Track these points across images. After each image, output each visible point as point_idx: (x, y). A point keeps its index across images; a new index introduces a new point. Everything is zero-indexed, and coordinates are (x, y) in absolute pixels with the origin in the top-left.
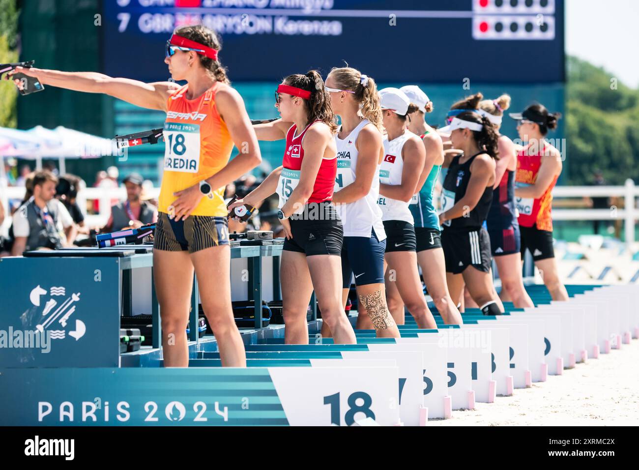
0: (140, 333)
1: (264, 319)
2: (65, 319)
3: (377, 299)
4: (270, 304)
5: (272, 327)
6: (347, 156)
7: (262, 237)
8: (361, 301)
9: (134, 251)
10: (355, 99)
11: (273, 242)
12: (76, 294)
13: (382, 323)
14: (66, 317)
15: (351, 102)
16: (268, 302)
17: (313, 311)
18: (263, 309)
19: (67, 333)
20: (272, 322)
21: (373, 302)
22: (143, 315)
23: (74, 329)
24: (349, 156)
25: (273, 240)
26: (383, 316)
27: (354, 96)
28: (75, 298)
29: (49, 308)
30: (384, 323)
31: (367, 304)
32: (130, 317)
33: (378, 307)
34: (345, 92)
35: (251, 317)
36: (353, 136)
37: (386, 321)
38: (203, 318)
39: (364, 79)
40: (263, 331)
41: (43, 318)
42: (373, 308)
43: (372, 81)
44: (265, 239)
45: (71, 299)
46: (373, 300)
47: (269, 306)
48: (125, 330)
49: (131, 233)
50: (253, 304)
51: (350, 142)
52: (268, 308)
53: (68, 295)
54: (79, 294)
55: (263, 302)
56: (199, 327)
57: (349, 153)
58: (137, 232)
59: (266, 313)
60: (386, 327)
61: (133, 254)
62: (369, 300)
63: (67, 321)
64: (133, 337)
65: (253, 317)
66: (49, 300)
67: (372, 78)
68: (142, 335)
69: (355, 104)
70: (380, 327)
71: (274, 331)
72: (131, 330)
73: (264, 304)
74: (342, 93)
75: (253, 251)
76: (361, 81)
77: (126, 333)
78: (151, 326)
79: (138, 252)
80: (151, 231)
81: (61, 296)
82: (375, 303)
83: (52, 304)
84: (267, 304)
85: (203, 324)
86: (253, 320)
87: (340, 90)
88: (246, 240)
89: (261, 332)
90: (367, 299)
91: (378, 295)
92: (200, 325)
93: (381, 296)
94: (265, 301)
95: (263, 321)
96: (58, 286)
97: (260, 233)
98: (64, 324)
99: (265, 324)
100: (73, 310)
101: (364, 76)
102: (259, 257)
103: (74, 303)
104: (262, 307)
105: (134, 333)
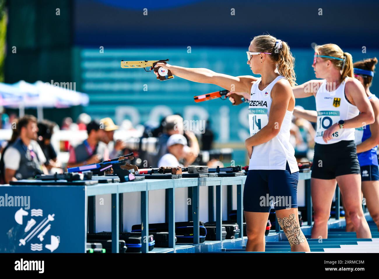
0: (101, 246)
1: (201, 237)
2: (42, 235)
3: (291, 222)
4: (206, 225)
5: (207, 243)
6: (264, 104)
7: (199, 171)
8: (279, 223)
9: (97, 181)
10: (272, 59)
11: (208, 175)
12: (51, 215)
13: (296, 240)
14: (43, 233)
15: (269, 62)
16: (204, 223)
17: (241, 231)
18: (200, 228)
19: (44, 247)
20: (208, 239)
21: (288, 224)
22: (104, 233)
23: (50, 243)
24: (266, 105)
25: (208, 173)
26: (297, 234)
27: (270, 57)
28: (51, 218)
29: (29, 226)
30: (297, 240)
31: (283, 225)
32: (94, 234)
33: (292, 227)
34: (263, 54)
35: (190, 235)
36: (269, 88)
37: (299, 238)
38: (152, 235)
39: (278, 42)
40: (200, 246)
41: (25, 234)
42: (288, 228)
43: (285, 44)
44: (202, 172)
45: (47, 219)
46: (289, 221)
47: (205, 226)
48: (90, 244)
49: (95, 167)
50: (192, 224)
51: (266, 93)
52: (204, 227)
53: (45, 216)
54: (53, 215)
55: (200, 223)
56: (149, 242)
57: (266, 102)
58: (100, 167)
59: (202, 232)
60: (299, 243)
61: (96, 184)
62: (285, 222)
63: (44, 237)
64: (96, 249)
65: (192, 234)
66: (30, 220)
67: (285, 42)
68: (103, 248)
69: (273, 63)
70: (294, 243)
71: (208, 246)
72: (95, 244)
73: (201, 224)
74: (261, 55)
75: (192, 182)
76: (275, 45)
77: (90, 246)
78: (110, 241)
79: (101, 182)
80: (111, 166)
81: (40, 216)
82: (290, 224)
83: (32, 223)
84: (203, 225)
85: (152, 240)
86: (193, 237)
87: (259, 53)
88: (187, 173)
89: (198, 246)
90: (283, 221)
91: (292, 218)
92: (150, 240)
93: (295, 218)
94: (202, 222)
95: (200, 238)
96: (37, 209)
97: (198, 167)
98: (42, 239)
99: (202, 241)
100: (48, 228)
101: (279, 41)
102: (197, 186)
103: (50, 222)
104: (199, 226)
105: (97, 247)
